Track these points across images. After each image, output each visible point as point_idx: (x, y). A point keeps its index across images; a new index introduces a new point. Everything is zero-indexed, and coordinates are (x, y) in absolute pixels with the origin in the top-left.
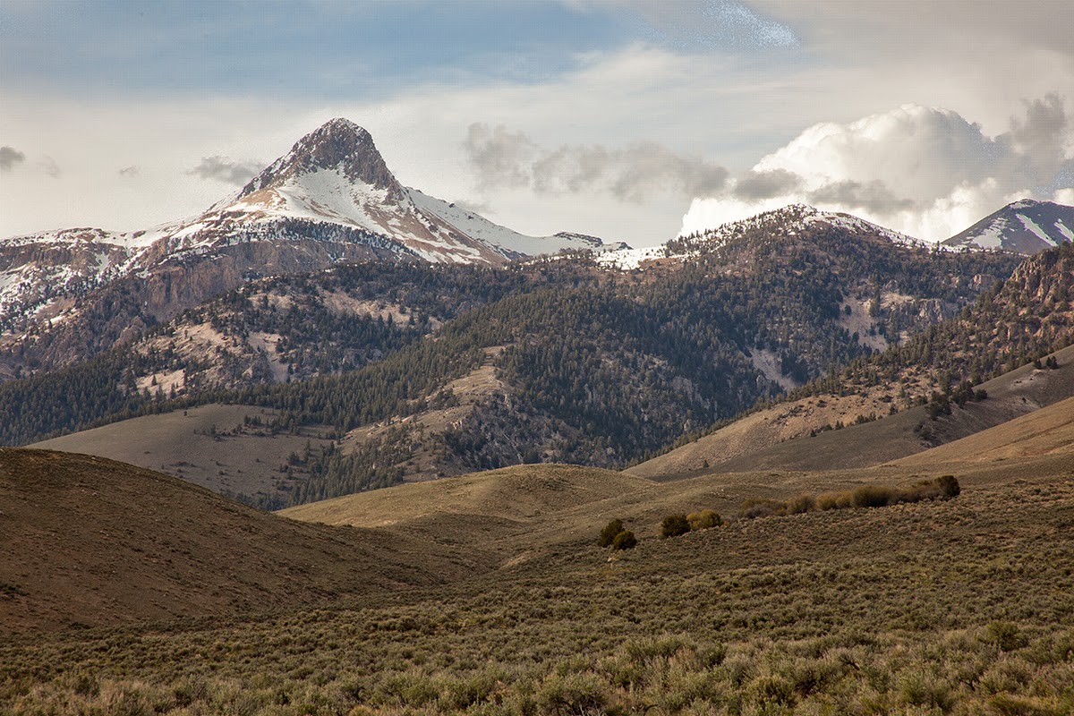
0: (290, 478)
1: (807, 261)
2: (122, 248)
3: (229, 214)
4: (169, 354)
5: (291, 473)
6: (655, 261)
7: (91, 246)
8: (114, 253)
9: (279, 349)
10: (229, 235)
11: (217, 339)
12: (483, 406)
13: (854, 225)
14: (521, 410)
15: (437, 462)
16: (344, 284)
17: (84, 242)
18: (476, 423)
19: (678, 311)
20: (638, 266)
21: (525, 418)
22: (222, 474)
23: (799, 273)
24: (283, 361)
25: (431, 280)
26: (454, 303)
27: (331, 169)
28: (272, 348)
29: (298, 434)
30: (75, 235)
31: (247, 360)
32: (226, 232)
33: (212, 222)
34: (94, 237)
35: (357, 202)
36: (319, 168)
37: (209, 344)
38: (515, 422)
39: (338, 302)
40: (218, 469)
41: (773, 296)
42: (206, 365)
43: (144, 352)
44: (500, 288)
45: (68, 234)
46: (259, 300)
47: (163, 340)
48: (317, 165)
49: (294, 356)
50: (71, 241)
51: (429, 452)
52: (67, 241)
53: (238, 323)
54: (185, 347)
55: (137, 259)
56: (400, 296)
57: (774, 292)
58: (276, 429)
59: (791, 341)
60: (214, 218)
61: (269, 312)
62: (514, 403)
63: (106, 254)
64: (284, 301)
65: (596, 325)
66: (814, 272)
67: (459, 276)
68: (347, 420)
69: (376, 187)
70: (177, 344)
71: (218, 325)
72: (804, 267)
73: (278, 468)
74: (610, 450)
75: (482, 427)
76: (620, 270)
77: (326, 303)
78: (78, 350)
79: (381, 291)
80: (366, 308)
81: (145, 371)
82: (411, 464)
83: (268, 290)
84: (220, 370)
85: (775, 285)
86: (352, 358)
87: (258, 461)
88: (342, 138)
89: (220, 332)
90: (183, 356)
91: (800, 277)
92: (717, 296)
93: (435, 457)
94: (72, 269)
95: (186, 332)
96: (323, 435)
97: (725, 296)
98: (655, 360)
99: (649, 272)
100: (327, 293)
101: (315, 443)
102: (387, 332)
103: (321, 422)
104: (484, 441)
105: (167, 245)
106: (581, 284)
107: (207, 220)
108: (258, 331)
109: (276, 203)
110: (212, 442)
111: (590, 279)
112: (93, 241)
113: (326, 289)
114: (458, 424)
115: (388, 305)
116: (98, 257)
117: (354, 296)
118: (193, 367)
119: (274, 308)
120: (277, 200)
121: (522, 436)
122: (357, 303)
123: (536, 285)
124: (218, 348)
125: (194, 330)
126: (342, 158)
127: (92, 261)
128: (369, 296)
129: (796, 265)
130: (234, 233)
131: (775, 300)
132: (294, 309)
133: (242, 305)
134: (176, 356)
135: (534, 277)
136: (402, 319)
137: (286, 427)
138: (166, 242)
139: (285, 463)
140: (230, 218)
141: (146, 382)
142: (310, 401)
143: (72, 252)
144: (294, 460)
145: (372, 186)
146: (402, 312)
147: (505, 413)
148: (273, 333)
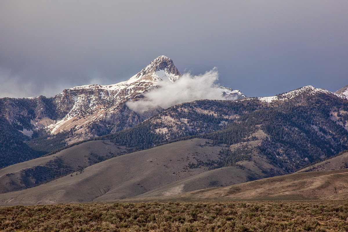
0: (222, 157)
1: (319, 102)
2: (107, 90)
3: (142, 83)
4: (161, 123)
5: (221, 155)
6: (276, 100)
7: (99, 90)
8: (105, 92)
9: (188, 123)
10: (147, 89)
11: (173, 120)
12: (264, 140)
13: (327, 92)
14: (273, 141)
15: (258, 154)
16: (199, 106)
17: (97, 89)
18: (263, 144)
19: (294, 116)
20: (272, 102)
21: (274, 143)
22: (206, 155)
23: (318, 105)
24: (190, 126)
25: (220, 105)
26: (227, 111)
27: (163, 70)
28: (186, 122)
29: (219, 146)
30: (94, 87)
31: (183, 126)
32: (146, 88)
33: (137, 85)
34: (99, 87)
35: (171, 79)
36: (160, 70)
37: (171, 121)
38: (272, 144)
39: (199, 110)
40: (205, 154)
41: (314, 111)
42: (172, 127)
43: (155, 123)
44: (238, 107)
45: (92, 86)
46: (180, 110)
47: (158, 120)
48: (160, 69)
49: (192, 124)
50: (93, 88)
51: (256, 151)
52: (92, 88)
53: (177, 116)
54: (165, 122)
55: (118, 94)
56: (214, 109)
57: (314, 110)
58: (214, 145)
59: (320, 123)
60: (137, 84)
61: (183, 113)
62: (271, 139)
63: (103, 92)
64: (186, 110)
65: (280, 119)
66: (321, 105)
67: (227, 104)
68: (230, 143)
69: (175, 75)
70: (163, 121)
71: (172, 116)
72: (319, 104)
73: (217, 154)
74: (295, 151)
75: (265, 145)
76: (267, 103)
77: (196, 111)
78: (120, 120)
79: (208, 108)
80: (206, 112)
81: (157, 127)
82: (252, 154)
83: (181, 107)
84: (176, 128)
85: (314, 108)
86: (206, 125)
87: (213, 152)
88: (166, 61)
89: (173, 118)
90: (165, 124)
91: (318, 106)
92: (300, 111)
93: (257, 152)
94: (94, 96)
95: (164, 118)
96: (225, 146)
97: (302, 111)
98: (296, 128)
99: (275, 103)
100: (196, 108)
101: (224, 148)
102: (213, 119)
103: (223, 143)
104: (266, 149)
105: (126, 91)
106: (259, 106)
107: (135, 84)
108: (182, 118)
109: (154, 80)
110: (200, 148)
111: (260, 105)
112: (99, 88)
113: (195, 107)
114: (260, 144)
115: (211, 111)
116: (101, 93)
117: (202, 109)
118: (168, 127)
119: (184, 112)
120: (154, 79)
121: (274, 147)
122: (203, 111)
123: (247, 107)
124: (174, 122)
125: (166, 117)
126: (166, 67)
127: (99, 94)
128: (206, 109)
129: (317, 103)
130: (148, 89)
131: (314, 112)
132: (189, 113)
133: (176, 111)
134: (163, 124)
135: (246, 104)
136: (215, 115)
137: (215, 144)
138: (126, 90)
139: (219, 153)
140: (142, 84)
141: (157, 131)
142: (219, 138)
143: (94, 91)
144: (221, 152)
145: (174, 75)
146: (215, 113)
147: (269, 142)
148: (185, 118)
